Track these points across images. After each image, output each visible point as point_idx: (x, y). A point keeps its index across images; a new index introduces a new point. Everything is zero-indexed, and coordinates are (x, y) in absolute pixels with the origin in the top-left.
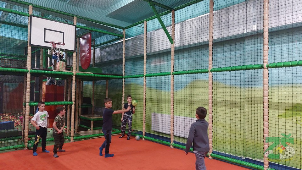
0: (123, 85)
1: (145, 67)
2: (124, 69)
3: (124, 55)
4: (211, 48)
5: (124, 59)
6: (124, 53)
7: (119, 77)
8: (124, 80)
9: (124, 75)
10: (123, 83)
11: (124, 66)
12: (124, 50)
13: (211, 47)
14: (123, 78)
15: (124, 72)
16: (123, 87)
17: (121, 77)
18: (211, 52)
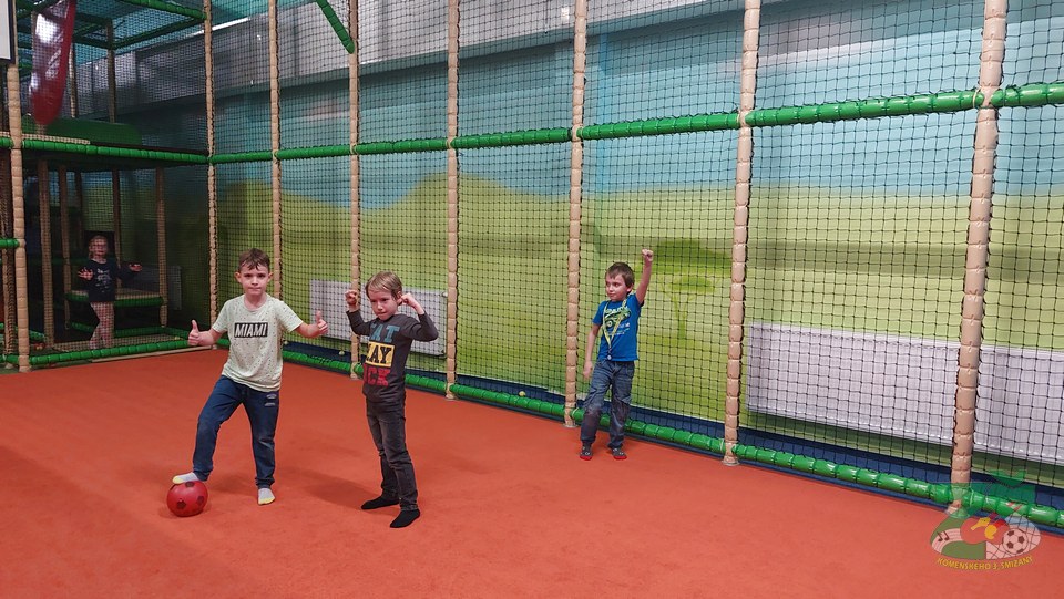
0: (211, 188)
1: (275, 125)
2: (210, 131)
3: (209, 82)
4: (453, 72)
5: (209, 98)
6: (209, 73)
7: (192, 157)
8: (211, 168)
9: (211, 151)
10: (211, 179)
11: (210, 122)
12: (208, 66)
13: (455, 70)
14: (207, 163)
15: (211, 142)
16: (211, 195)
17: (200, 158)
18: (452, 87)
